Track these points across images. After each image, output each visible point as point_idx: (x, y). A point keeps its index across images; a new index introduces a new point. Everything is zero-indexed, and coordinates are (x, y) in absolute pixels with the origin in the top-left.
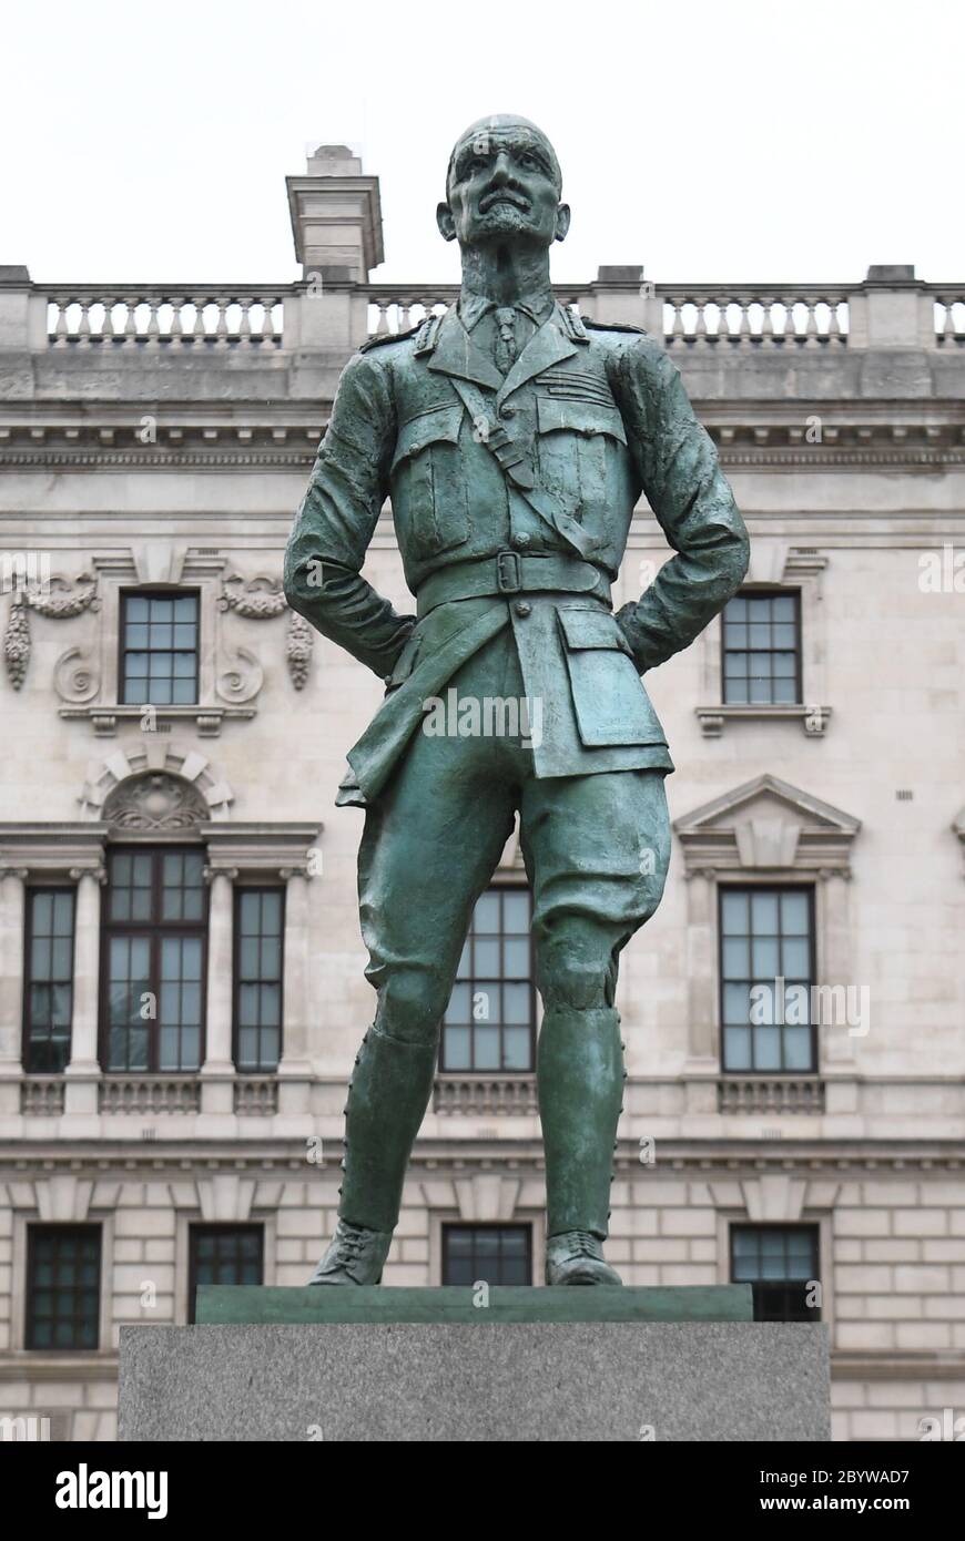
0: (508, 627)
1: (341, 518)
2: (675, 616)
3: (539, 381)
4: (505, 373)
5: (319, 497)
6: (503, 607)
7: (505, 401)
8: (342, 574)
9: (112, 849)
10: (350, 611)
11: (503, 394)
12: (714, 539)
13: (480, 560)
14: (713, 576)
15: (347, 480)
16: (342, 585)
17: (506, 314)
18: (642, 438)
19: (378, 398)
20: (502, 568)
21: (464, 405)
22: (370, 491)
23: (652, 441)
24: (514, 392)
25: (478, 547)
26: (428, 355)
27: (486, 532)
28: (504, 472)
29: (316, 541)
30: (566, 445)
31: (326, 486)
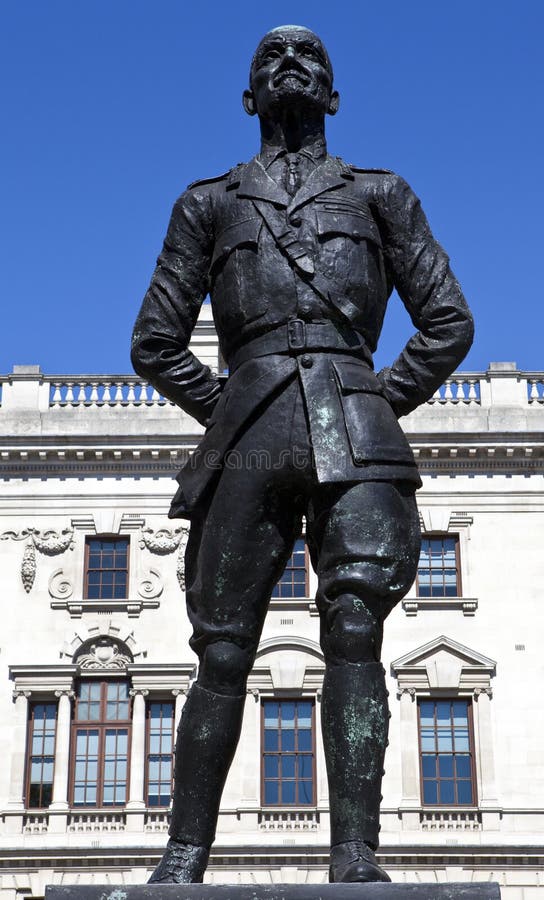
0: (296, 375)
1: (174, 305)
2: (420, 374)
3: (316, 200)
4: (292, 195)
5: (156, 290)
6: (292, 360)
7: (293, 212)
8: (173, 345)
9: (79, 681)
10: (179, 373)
11: (290, 209)
12: (448, 317)
13: (275, 327)
14: (448, 344)
15: (177, 278)
16: (173, 354)
17: (292, 157)
18: (394, 244)
19: (200, 218)
20: (291, 331)
21: (262, 216)
22: (195, 286)
23: (400, 247)
24: (299, 207)
25: (273, 317)
26: (236, 186)
27: (279, 307)
28: (292, 263)
29: (154, 321)
30: (338, 244)
31: (165, 284)
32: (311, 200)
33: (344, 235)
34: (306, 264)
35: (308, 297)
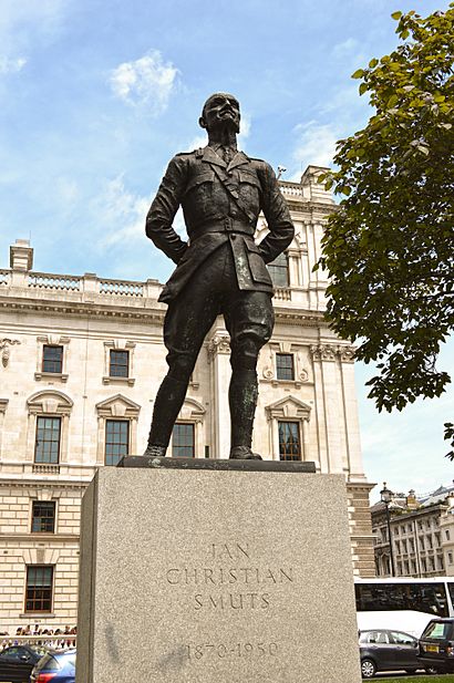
0: (228, 242)
1: (168, 206)
3: (239, 167)
4: (227, 164)
5: (160, 198)
6: (227, 235)
7: (229, 171)
8: (167, 224)
10: (169, 237)
11: (227, 170)
12: (285, 226)
14: (285, 238)
15: (171, 194)
16: (165, 228)
17: (227, 148)
19: (184, 168)
20: (227, 223)
21: (214, 171)
24: (231, 170)
25: (219, 216)
26: (202, 157)
27: (222, 211)
28: (228, 193)
29: (159, 212)
30: (248, 188)
31: (164, 196)
32: (236, 167)
33: (249, 184)
34: (234, 194)
35: (234, 209)
